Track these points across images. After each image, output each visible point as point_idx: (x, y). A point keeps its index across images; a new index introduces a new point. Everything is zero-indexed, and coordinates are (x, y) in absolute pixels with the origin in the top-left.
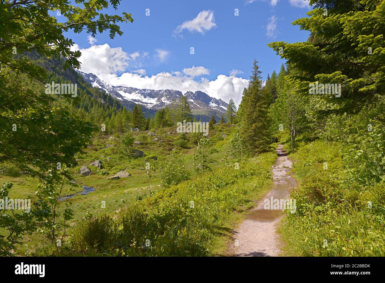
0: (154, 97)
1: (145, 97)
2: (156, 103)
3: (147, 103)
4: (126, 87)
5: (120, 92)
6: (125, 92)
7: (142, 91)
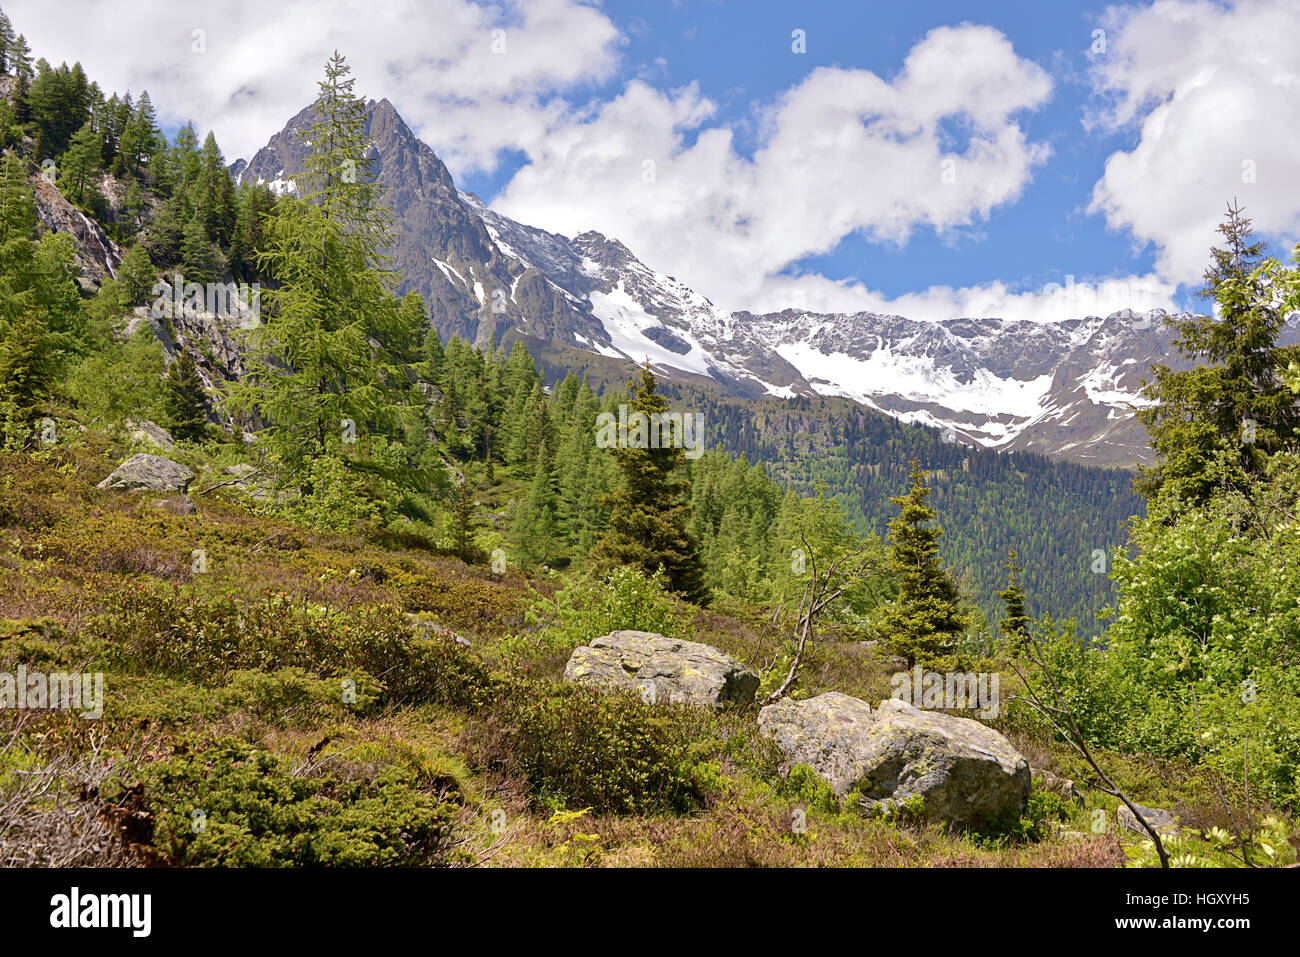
0: (1026, 375)
1: (965, 376)
2: (1044, 410)
3: (981, 419)
4: (831, 317)
5: (787, 352)
6: (826, 350)
7: (939, 334)
